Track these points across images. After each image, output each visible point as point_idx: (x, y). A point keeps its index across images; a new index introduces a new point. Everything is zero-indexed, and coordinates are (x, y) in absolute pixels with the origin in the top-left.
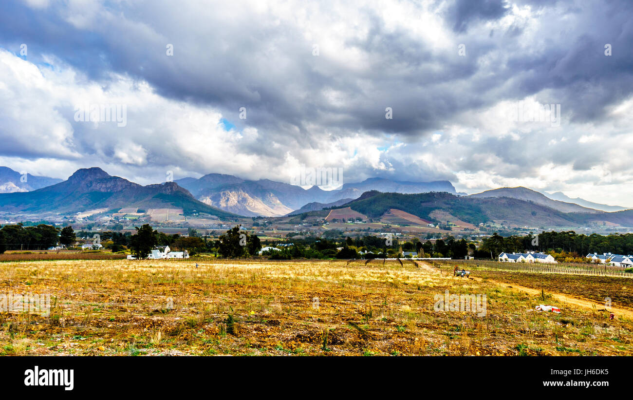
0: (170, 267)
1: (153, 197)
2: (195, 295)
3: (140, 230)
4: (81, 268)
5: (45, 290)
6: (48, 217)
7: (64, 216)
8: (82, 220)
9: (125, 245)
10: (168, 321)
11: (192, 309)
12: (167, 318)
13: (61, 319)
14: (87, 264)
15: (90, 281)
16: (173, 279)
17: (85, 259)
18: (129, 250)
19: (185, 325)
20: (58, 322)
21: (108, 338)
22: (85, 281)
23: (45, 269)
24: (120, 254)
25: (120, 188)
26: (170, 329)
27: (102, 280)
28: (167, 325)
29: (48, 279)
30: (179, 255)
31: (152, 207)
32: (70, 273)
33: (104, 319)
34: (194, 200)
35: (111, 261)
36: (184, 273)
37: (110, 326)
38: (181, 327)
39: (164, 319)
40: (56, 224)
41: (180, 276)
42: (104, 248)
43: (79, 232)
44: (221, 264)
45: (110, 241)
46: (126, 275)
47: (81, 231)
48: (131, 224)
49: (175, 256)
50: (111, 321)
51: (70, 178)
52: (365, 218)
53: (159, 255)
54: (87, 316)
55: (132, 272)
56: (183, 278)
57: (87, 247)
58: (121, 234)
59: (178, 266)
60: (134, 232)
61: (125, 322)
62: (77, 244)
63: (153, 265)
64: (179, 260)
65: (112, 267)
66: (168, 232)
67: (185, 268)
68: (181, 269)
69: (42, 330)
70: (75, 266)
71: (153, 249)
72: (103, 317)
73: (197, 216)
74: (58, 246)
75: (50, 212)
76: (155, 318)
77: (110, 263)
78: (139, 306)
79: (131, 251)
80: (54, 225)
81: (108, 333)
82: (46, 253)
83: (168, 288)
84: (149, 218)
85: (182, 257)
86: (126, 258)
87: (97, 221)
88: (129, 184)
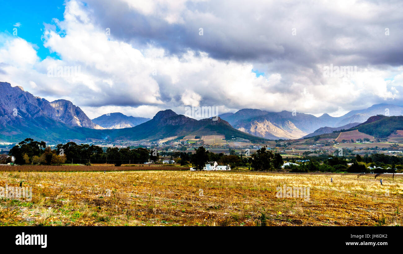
0: (218, 177)
1: (205, 128)
2: (236, 197)
3: (197, 151)
4: (163, 176)
5: (144, 189)
6: (143, 143)
7: (151, 142)
8: (162, 144)
9: (188, 161)
10: (219, 215)
11: (235, 207)
12: (218, 213)
13: (154, 209)
14: (166, 173)
15: (169, 184)
16: (221, 185)
17: (165, 170)
18: (191, 164)
19: (231, 218)
20: (152, 211)
21: (182, 224)
22: (166, 185)
23: (143, 176)
24: (186, 167)
25: (184, 123)
26: (221, 220)
27: (176, 184)
28: (219, 218)
29: (145, 183)
30: (224, 168)
31: (204, 135)
32: (157, 179)
33: (178, 211)
34: (232, 128)
35: (181, 171)
36: (228, 181)
37: (182, 216)
38: (228, 220)
39: (216, 213)
40: (148, 147)
41: (225, 183)
42: (176, 163)
43: (161, 152)
44: (254, 175)
45: (179, 158)
46: (190, 181)
47: (162, 151)
48: (192, 146)
49: (221, 169)
50: (183, 212)
51: (154, 117)
52: (372, 138)
53: (210, 168)
54: (168, 208)
55: (193, 179)
56: (227, 185)
57: (166, 162)
58: (186, 153)
59: (224, 176)
60: (194, 152)
61: (192, 214)
62: (160, 160)
63: (207, 175)
64: (224, 172)
65: (181, 176)
66: (216, 151)
67: (228, 177)
68: (226, 178)
69: (143, 215)
70: (160, 174)
71: (207, 164)
72: (178, 209)
73: (235, 140)
74: (149, 161)
75: (144, 140)
76: (211, 212)
77: (180, 173)
78: (199, 203)
79: (193, 165)
80: (147, 148)
81: (181, 221)
82: (143, 166)
83: (218, 192)
84: (203, 142)
85: (226, 170)
86: (189, 169)
87: (171, 145)
88: (189, 120)
